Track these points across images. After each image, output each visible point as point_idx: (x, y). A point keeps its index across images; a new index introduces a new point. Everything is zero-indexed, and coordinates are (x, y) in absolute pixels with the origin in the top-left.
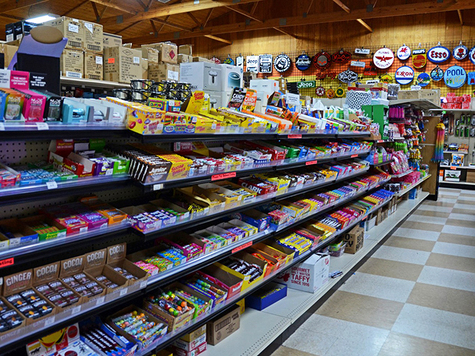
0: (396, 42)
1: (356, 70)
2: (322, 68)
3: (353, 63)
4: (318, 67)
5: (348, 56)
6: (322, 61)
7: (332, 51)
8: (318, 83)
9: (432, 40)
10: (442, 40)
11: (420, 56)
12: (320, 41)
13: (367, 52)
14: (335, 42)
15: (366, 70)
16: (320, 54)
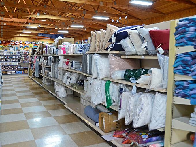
0: (19, 40)
1: (12, 44)
2: (4, 44)
3: (11, 43)
4: (3, 43)
5: (10, 42)
6: (4, 42)
7: (6, 40)
8: (3, 47)
9: (26, 40)
10: (27, 40)
11: (24, 43)
12: (3, 38)
13: (14, 41)
14: (7, 39)
15: (14, 45)
16: (3, 41)
